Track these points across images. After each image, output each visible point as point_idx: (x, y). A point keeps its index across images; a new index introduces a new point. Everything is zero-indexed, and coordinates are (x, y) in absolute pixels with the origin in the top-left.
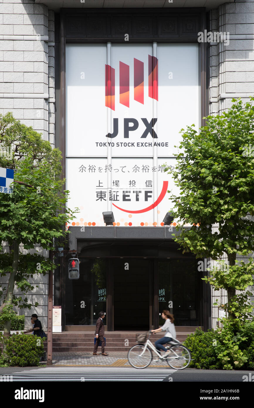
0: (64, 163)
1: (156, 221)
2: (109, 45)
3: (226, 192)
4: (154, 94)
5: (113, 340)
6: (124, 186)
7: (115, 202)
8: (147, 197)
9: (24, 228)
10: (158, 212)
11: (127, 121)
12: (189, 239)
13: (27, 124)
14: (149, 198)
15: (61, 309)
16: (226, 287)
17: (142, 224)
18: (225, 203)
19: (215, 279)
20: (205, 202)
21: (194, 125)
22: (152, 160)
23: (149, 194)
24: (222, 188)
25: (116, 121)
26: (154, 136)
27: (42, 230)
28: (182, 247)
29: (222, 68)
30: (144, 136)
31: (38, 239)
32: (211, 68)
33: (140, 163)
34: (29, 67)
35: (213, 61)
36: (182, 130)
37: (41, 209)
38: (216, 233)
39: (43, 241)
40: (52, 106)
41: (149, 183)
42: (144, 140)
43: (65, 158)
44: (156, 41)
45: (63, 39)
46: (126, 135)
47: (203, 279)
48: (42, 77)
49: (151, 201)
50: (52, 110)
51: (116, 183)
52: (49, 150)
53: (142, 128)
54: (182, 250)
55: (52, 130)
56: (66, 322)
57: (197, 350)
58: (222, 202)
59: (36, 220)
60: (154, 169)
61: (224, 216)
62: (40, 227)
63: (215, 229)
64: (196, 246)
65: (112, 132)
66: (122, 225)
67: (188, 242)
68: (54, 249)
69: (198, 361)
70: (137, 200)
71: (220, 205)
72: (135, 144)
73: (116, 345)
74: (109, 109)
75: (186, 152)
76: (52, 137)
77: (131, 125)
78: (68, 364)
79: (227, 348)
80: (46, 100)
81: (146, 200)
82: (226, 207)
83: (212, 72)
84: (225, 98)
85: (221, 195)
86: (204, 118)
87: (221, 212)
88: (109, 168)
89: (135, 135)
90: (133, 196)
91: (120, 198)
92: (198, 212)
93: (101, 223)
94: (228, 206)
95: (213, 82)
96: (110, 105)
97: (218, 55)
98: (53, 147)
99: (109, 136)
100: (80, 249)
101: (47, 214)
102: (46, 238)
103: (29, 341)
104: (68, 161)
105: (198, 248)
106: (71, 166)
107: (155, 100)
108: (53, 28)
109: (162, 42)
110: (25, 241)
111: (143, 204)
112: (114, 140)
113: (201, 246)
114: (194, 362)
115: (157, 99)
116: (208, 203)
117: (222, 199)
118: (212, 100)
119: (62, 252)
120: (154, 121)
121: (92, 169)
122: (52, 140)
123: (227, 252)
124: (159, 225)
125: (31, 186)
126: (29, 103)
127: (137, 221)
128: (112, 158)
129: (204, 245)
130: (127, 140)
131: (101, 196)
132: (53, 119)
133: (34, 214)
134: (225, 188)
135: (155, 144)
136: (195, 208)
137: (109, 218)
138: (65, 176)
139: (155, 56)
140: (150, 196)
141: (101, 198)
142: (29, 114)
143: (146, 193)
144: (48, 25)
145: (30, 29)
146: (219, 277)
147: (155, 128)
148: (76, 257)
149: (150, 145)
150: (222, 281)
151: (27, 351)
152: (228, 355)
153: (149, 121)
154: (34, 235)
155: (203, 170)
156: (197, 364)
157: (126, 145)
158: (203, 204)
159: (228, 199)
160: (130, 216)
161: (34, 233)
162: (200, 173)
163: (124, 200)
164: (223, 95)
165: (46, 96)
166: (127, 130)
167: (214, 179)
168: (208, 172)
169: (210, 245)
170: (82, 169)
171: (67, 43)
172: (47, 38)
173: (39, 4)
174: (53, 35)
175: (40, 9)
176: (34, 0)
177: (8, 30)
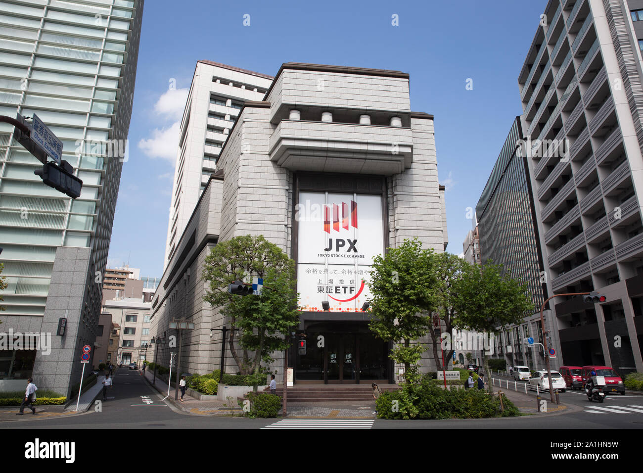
0: (296, 268)
1: (357, 307)
3: (402, 298)
4: (355, 224)
5: (329, 393)
6: (336, 283)
7: (329, 294)
8: (351, 291)
9: (268, 320)
10: (359, 301)
11: (338, 241)
12: (379, 330)
13: (272, 241)
14: (352, 292)
15: (292, 370)
16: (404, 362)
17: (348, 309)
18: (402, 306)
19: (397, 357)
20: (389, 305)
21: (380, 255)
22: (354, 266)
23: (352, 289)
24: (399, 297)
25: (331, 240)
26: (355, 251)
27: (281, 322)
28: (375, 334)
29: (396, 211)
30: (349, 250)
31: (278, 327)
32: (389, 210)
33: (347, 268)
34: (276, 205)
35: (390, 206)
36: (374, 257)
37: (281, 306)
38: (397, 325)
39: (282, 329)
40: (290, 230)
41: (352, 282)
42: (349, 253)
43: (297, 263)
44: (356, 193)
45: (298, 189)
46: (337, 250)
47: (389, 356)
48: (284, 212)
49: (354, 294)
50: (290, 232)
51: (331, 282)
52: (287, 260)
53: (348, 245)
54: (375, 336)
55: (289, 245)
56: (296, 377)
57: (386, 406)
58: (400, 305)
59: (277, 314)
60: (355, 273)
61: (402, 315)
62: (280, 319)
63: (396, 322)
64: (384, 334)
65: (328, 247)
66: (335, 310)
67: (379, 331)
68: (288, 334)
69: (387, 414)
70: (345, 292)
71: (398, 308)
72: (343, 256)
73: (331, 397)
74: (326, 233)
75: (376, 270)
76: (289, 250)
77: (341, 243)
78: (298, 416)
79: (406, 404)
80: (286, 225)
81: (351, 293)
82: (403, 309)
83: (390, 213)
84: (399, 229)
85: (400, 301)
86: (387, 248)
87: (399, 312)
88: (326, 271)
89: (343, 250)
90: (342, 290)
91: (334, 291)
92: (384, 312)
93: (321, 309)
94: (404, 308)
95: (391, 219)
96: (327, 230)
97: (393, 203)
98: (289, 258)
99: (326, 250)
100: (306, 326)
101: (284, 310)
102: (283, 327)
103: (271, 400)
104: (299, 266)
105: (386, 335)
106: (301, 269)
107: (356, 228)
108: (292, 181)
109: (359, 193)
110: (269, 328)
111: (349, 296)
112: (330, 253)
113: (387, 334)
114: (384, 414)
115: (357, 228)
116: (391, 305)
117: (400, 303)
118: (391, 230)
119: (294, 335)
120: (355, 241)
121: (315, 271)
122: (289, 252)
123: (404, 338)
124: (359, 311)
125: (275, 290)
126: (275, 227)
127: (345, 307)
128: (328, 264)
129: (389, 334)
130: (338, 253)
131: (321, 289)
132: (290, 238)
133: (275, 310)
134: (402, 296)
135: (356, 256)
136: (383, 309)
137: (326, 306)
138: (297, 278)
139: (355, 201)
140: (353, 290)
141: (321, 291)
142: (275, 234)
143: (351, 288)
144: (289, 180)
145: (277, 182)
146: (399, 355)
147: (356, 246)
148: (304, 339)
149: (353, 256)
150: (401, 359)
151: (269, 407)
152: (406, 409)
153: (352, 241)
154: (275, 325)
155: (387, 285)
156: (386, 416)
157: (337, 256)
158: (388, 306)
159: (403, 304)
160: (340, 304)
161: (276, 323)
162: (385, 286)
163: (336, 292)
164: (397, 227)
165: (286, 223)
166: (338, 246)
167: (394, 290)
168: (390, 286)
169: (393, 333)
170: (308, 271)
171: (300, 191)
172: (287, 188)
173: (284, 168)
174: (291, 185)
175: (284, 171)
176: (281, 165)
177: (263, 182)
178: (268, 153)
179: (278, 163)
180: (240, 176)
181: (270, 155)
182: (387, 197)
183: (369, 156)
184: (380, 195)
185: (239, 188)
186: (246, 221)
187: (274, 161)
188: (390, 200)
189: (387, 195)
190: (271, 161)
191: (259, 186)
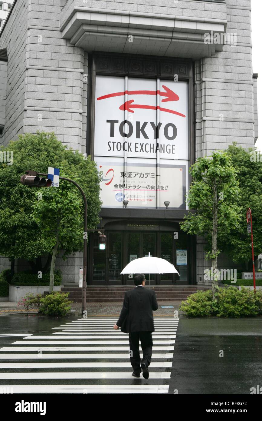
2: (127, 78)
13: (66, 131)
29: (204, 100)
32: (196, 99)
34: (69, 90)
35: (198, 94)
40: (85, 119)
43: (94, 156)
44: (159, 78)
45: (94, 73)
48: (78, 98)
50: (85, 121)
76: (84, 141)
80: (81, 114)
83: (197, 102)
84: (206, 120)
88: (125, 164)
95: (198, 109)
97: (201, 90)
98: (85, 148)
100: (104, 224)
108: (87, 64)
118: (197, 121)
122: (84, 143)
126: (69, 116)
128: (128, 157)
132: (85, 128)
144: (84, 62)
164: (204, 118)
165: (81, 111)
171: (96, 75)
172: (82, 71)
173: (77, 47)
174: (87, 68)
175: (78, 51)
176: (74, 44)
177: (54, 63)
178: (59, 29)
179: (71, 41)
180: (27, 56)
181: (61, 31)
182: (194, 84)
183: (176, 35)
184: (187, 81)
185: (27, 69)
186: (36, 108)
187: (67, 39)
188: (197, 87)
189: (194, 81)
190: (64, 38)
191: (50, 68)
